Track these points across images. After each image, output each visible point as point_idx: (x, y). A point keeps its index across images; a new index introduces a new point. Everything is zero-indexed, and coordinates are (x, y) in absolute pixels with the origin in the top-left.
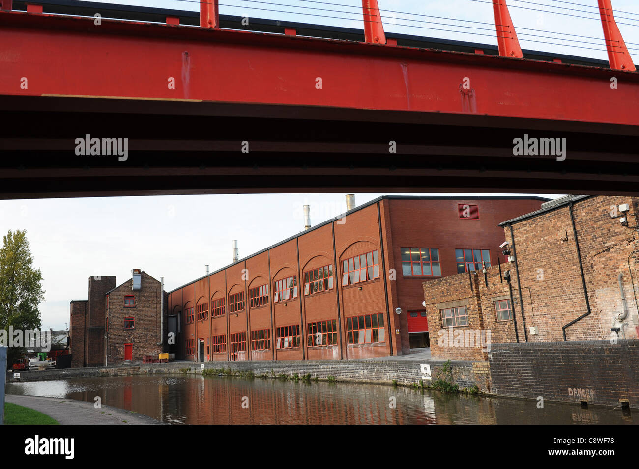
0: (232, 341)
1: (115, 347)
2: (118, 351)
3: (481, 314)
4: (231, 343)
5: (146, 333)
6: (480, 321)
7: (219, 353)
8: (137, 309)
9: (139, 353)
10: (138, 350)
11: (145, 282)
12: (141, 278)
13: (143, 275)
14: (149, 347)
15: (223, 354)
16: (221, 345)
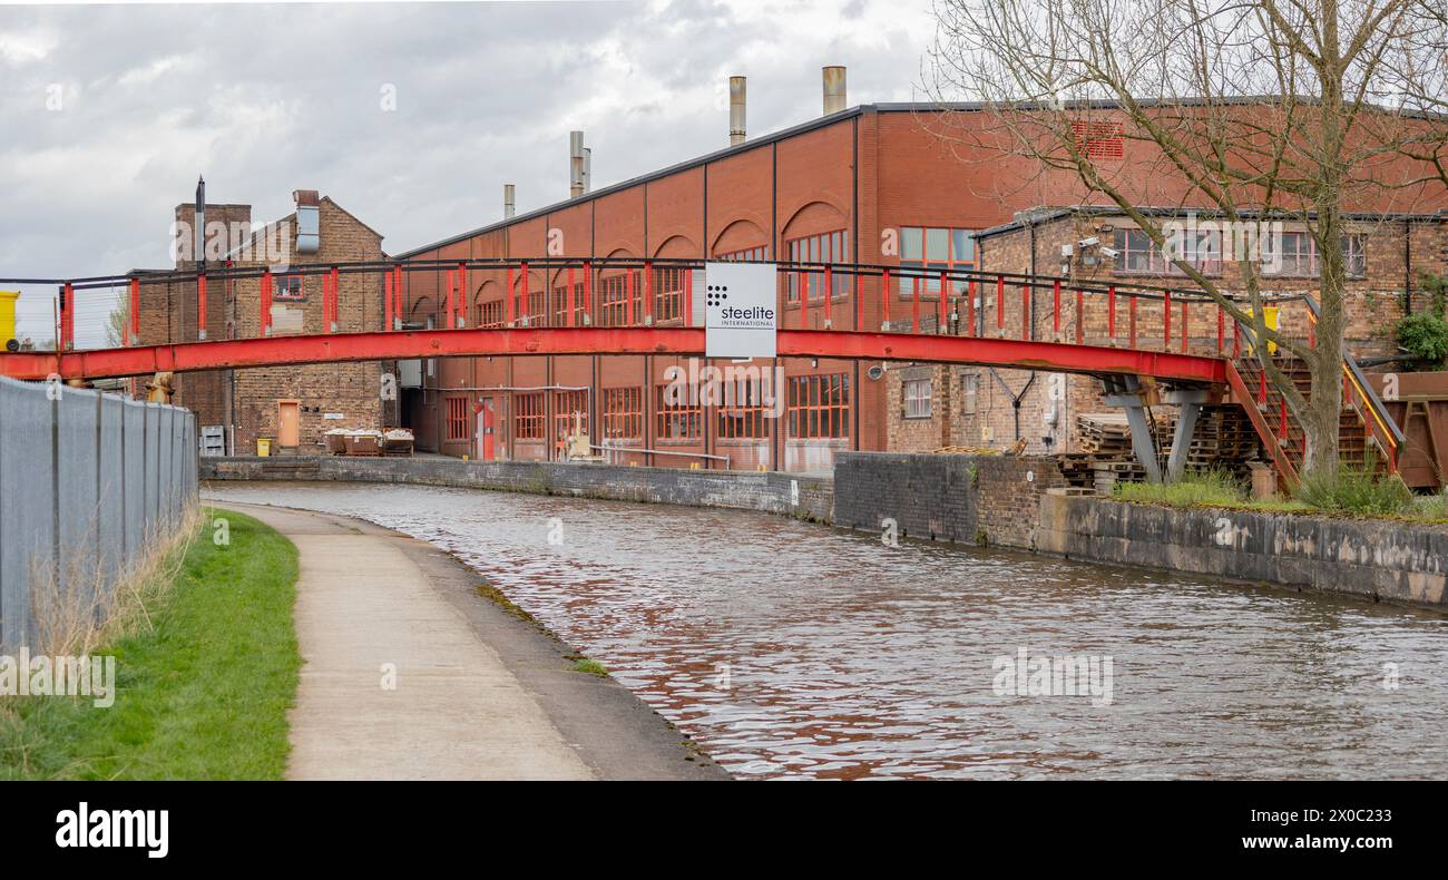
0: (559, 412)
1: (253, 406)
2: (260, 417)
3: (948, 397)
4: (557, 416)
5: (336, 373)
6: (944, 409)
7: (529, 440)
8: (309, 305)
9: (319, 427)
10: (314, 419)
11: (332, 229)
12: (320, 219)
13: (326, 207)
14: (344, 411)
15: (538, 444)
16: (534, 419)
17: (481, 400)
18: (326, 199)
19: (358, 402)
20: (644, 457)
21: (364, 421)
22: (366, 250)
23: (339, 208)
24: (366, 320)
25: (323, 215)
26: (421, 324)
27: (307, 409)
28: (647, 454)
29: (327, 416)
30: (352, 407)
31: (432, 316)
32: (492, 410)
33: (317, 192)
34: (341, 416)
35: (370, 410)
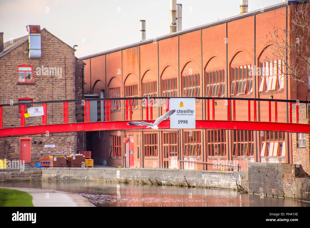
2: (10, 148)
4: (164, 145)
7: (151, 157)
8: (36, 87)
9: (42, 152)
10: (39, 148)
11: (48, 46)
12: (41, 40)
13: (45, 34)
14: (55, 143)
15: (154, 159)
16: (153, 147)
17: (128, 136)
18: (44, 30)
19: (63, 138)
20: (202, 166)
21: (66, 148)
22: (66, 57)
23: (52, 35)
24: (67, 94)
25: (43, 39)
26: (98, 95)
27: (35, 143)
28: (204, 164)
29: (46, 146)
30: (60, 141)
31: (103, 91)
32: (133, 142)
33: (39, 26)
34: (54, 146)
35: (69, 143)
